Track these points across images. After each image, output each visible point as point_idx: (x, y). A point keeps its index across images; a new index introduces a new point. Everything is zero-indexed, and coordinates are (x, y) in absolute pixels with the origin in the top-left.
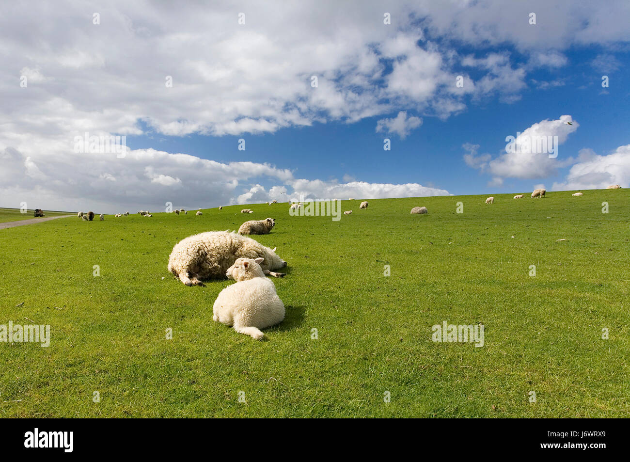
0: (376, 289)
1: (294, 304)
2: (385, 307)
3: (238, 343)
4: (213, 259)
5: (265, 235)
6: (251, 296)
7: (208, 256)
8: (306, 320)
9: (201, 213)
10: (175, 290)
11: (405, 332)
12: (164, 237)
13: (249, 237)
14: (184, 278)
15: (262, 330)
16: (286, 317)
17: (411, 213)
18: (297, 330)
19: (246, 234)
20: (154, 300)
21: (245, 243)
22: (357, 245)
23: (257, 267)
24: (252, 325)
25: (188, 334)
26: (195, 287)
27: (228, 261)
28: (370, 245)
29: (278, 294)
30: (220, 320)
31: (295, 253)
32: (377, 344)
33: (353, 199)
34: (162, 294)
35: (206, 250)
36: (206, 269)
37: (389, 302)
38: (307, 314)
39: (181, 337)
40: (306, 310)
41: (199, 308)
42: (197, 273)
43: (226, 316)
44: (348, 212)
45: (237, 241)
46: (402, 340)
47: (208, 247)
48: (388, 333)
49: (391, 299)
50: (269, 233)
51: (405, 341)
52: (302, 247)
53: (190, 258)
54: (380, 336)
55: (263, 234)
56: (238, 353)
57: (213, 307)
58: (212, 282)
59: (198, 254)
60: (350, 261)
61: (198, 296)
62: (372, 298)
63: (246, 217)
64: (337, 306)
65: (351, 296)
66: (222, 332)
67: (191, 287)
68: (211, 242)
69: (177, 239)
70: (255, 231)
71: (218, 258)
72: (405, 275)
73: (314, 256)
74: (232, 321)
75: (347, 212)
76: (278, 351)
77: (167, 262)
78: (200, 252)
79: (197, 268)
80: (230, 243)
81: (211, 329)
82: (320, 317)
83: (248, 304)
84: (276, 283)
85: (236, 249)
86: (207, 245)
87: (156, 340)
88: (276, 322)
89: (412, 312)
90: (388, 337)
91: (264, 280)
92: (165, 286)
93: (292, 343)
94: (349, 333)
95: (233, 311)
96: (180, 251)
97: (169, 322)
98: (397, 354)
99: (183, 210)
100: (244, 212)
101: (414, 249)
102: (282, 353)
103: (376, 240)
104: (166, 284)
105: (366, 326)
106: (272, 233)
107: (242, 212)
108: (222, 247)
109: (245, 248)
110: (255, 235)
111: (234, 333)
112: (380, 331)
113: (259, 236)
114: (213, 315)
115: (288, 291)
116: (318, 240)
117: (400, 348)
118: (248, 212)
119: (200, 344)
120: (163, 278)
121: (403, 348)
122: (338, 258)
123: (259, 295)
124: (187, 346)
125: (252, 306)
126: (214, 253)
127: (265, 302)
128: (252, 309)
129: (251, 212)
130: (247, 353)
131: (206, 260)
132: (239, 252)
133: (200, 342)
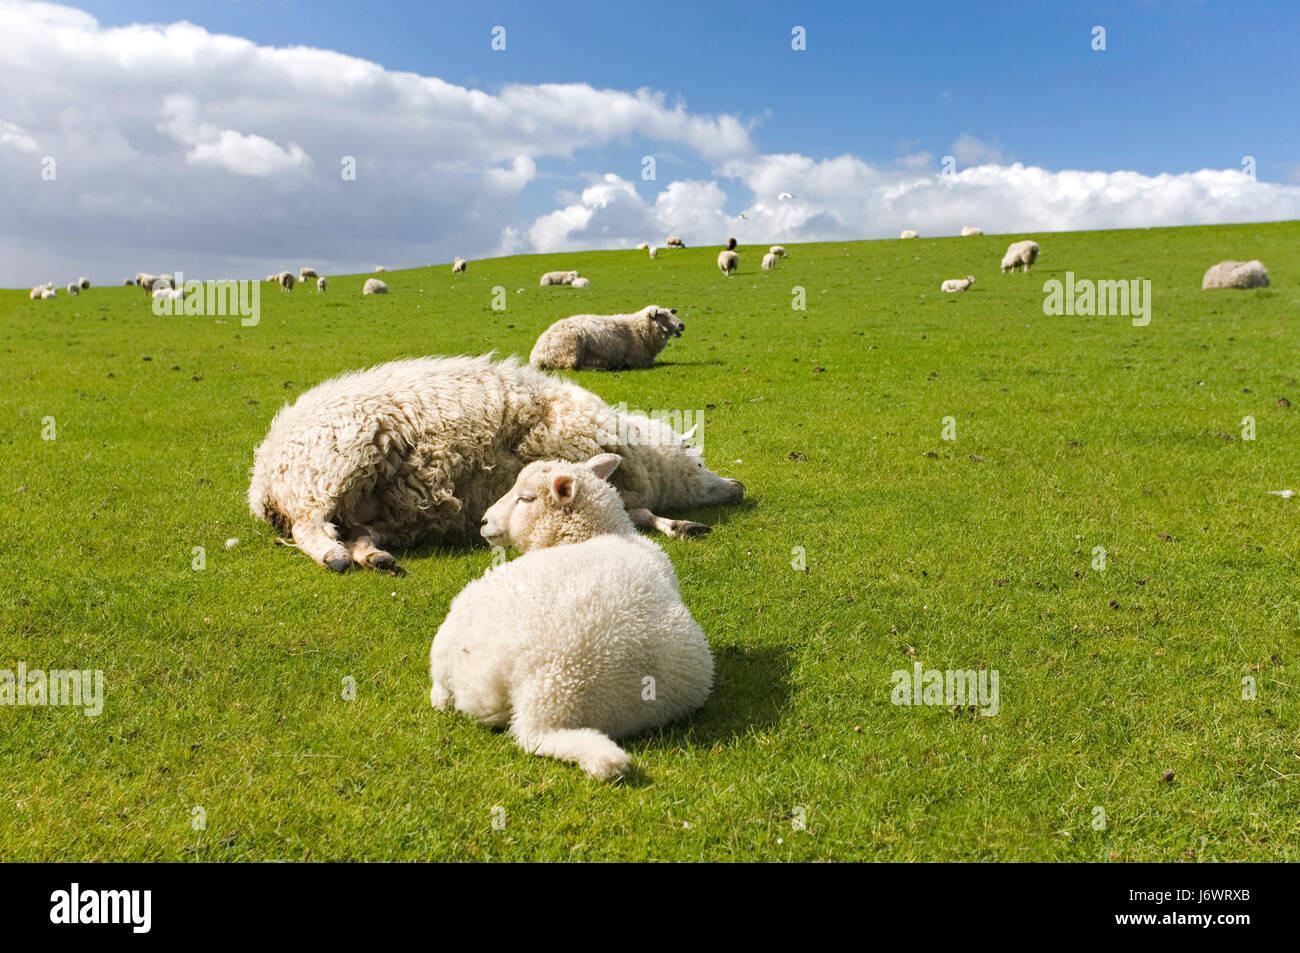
0: (1067, 578)
1: (748, 639)
2: (1103, 651)
3: (530, 796)
4: (434, 471)
5: (633, 374)
6: (579, 609)
7: (417, 461)
8: (795, 700)
9: (382, 284)
10: (278, 587)
11: (1185, 746)
12: (232, 379)
13: (572, 378)
14: (318, 542)
15: (624, 741)
16: (718, 689)
17: (1206, 284)
18: (762, 740)
19: (562, 368)
20: (192, 629)
21: (556, 407)
22: (992, 413)
23: (604, 494)
24: (584, 723)
25: (331, 764)
26: (357, 577)
27: (492, 482)
28: (1045, 411)
29: (687, 601)
30: (460, 705)
31: (751, 442)
32: (1074, 796)
33: (978, 230)
34: (224, 603)
35: (407, 430)
36: (406, 511)
37: (1119, 632)
38: (798, 676)
39: (301, 772)
40: (795, 663)
41: (375, 658)
42: (369, 523)
43: (481, 688)
44: (960, 283)
45: (526, 398)
46: (1170, 778)
47: (415, 422)
48: (1116, 752)
49: (1125, 618)
50: (649, 364)
51: (1185, 782)
52: (782, 419)
53: (344, 467)
54: (1084, 763)
55: (627, 367)
56: (528, 835)
57: (427, 654)
58: (426, 556)
59: (375, 450)
60: (965, 473)
61: (373, 609)
62: (1051, 616)
63: (563, 299)
64: (914, 645)
65: (971, 609)
66: (464, 752)
67: (344, 578)
68: (426, 400)
69: (286, 386)
70: (597, 356)
71: (453, 467)
72: (1180, 528)
73: (824, 451)
74: (505, 708)
75: (952, 282)
76: (686, 824)
77: (244, 481)
78: (385, 440)
79: (371, 508)
80: (500, 407)
81: (424, 740)
82: (851, 689)
83: (569, 638)
84: (676, 557)
85: (522, 430)
86: (411, 415)
87: (199, 789)
88: (678, 709)
89: (1209, 671)
90: (1117, 767)
91: (634, 547)
92: (237, 574)
93: (741, 790)
94: (963, 753)
95: (511, 669)
96: (305, 439)
97: (254, 717)
98: (1152, 836)
99: (311, 275)
100: (552, 282)
101: (1214, 424)
102: (703, 834)
103: (1066, 390)
104: (245, 565)
105: (1028, 724)
106: (663, 364)
107: (544, 280)
108: (469, 424)
109: (557, 428)
110: (594, 374)
111: (515, 753)
112: (1085, 744)
113: (611, 375)
114: (428, 684)
115: (724, 590)
116: (838, 390)
117: (1167, 808)
118: (569, 283)
119: (380, 800)
120: (230, 542)
121: (1175, 809)
122: (921, 462)
123: (611, 604)
124: (325, 808)
125: (582, 646)
126: (439, 448)
127: (637, 631)
128: (584, 655)
129: (579, 282)
130: (564, 831)
131: (405, 474)
132: (534, 443)
133: (377, 794)
